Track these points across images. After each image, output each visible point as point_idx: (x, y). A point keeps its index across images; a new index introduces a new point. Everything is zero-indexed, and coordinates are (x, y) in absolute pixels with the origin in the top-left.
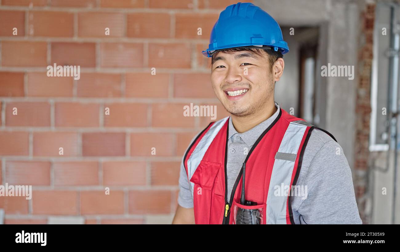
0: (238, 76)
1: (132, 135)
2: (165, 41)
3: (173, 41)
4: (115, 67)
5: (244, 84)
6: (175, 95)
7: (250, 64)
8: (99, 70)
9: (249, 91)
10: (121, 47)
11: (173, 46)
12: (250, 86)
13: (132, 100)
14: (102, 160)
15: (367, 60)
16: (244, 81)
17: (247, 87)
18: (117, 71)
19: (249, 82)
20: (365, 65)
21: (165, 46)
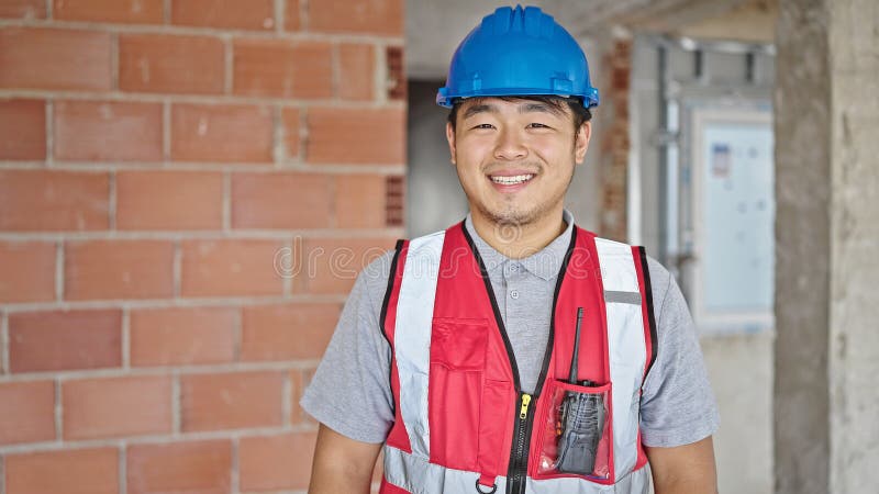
0: (522, 147)
1: (134, 315)
2: (211, 101)
3: (229, 100)
4: (95, 158)
5: (531, 164)
6: (234, 224)
7: (545, 126)
8: (51, 164)
9: (536, 179)
10: (106, 111)
11: (230, 112)
12: (541, 168)
13: (134, 236)
14: (62, 377)
15: (619, 152)
16: (533, 158)
17: (534, 170)
18: (98, 168)
19: (542, 162)
20: (615, 163)
21: (213, 113)
